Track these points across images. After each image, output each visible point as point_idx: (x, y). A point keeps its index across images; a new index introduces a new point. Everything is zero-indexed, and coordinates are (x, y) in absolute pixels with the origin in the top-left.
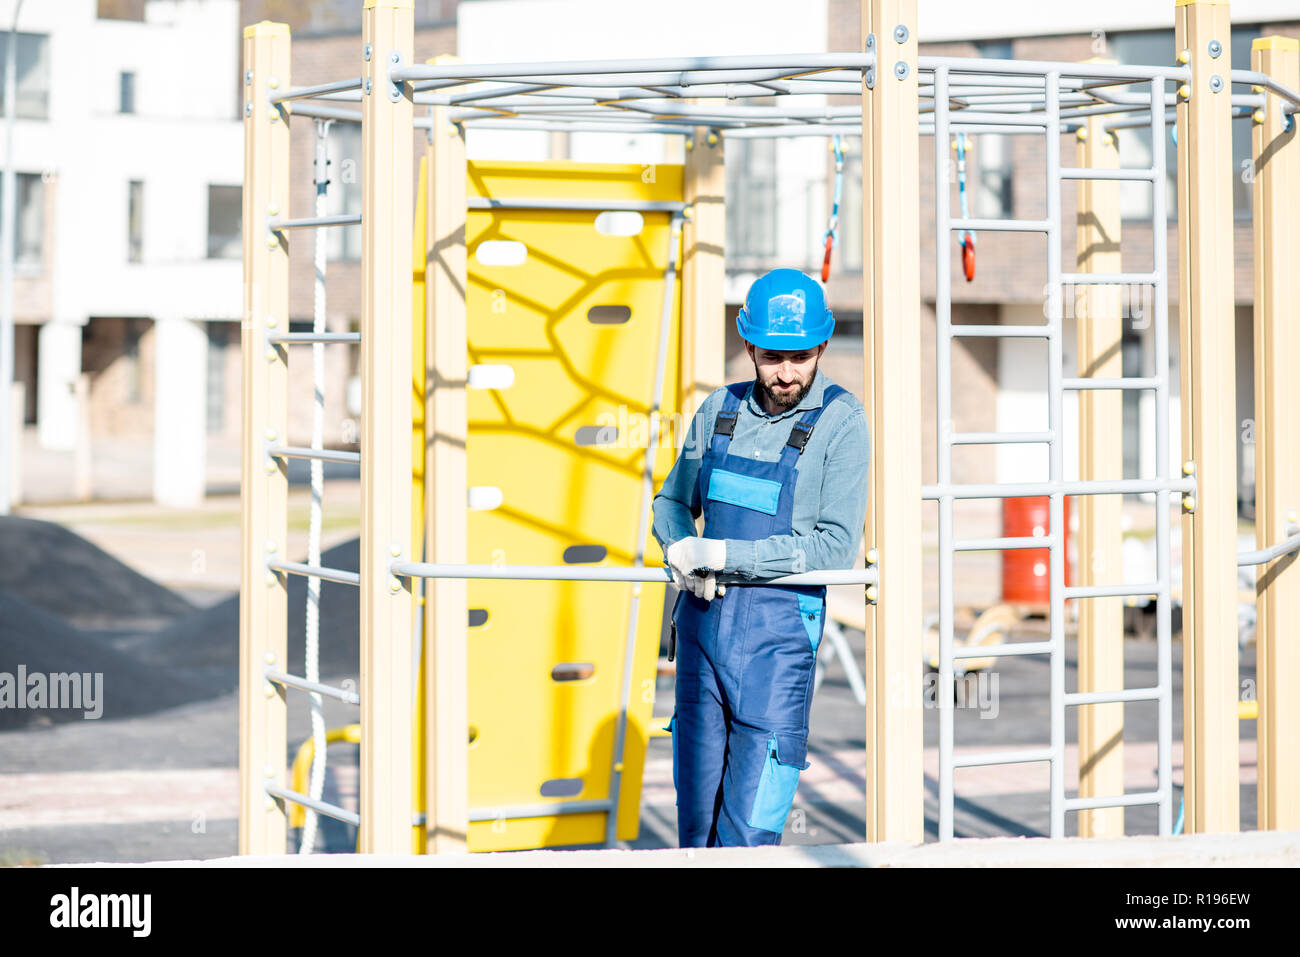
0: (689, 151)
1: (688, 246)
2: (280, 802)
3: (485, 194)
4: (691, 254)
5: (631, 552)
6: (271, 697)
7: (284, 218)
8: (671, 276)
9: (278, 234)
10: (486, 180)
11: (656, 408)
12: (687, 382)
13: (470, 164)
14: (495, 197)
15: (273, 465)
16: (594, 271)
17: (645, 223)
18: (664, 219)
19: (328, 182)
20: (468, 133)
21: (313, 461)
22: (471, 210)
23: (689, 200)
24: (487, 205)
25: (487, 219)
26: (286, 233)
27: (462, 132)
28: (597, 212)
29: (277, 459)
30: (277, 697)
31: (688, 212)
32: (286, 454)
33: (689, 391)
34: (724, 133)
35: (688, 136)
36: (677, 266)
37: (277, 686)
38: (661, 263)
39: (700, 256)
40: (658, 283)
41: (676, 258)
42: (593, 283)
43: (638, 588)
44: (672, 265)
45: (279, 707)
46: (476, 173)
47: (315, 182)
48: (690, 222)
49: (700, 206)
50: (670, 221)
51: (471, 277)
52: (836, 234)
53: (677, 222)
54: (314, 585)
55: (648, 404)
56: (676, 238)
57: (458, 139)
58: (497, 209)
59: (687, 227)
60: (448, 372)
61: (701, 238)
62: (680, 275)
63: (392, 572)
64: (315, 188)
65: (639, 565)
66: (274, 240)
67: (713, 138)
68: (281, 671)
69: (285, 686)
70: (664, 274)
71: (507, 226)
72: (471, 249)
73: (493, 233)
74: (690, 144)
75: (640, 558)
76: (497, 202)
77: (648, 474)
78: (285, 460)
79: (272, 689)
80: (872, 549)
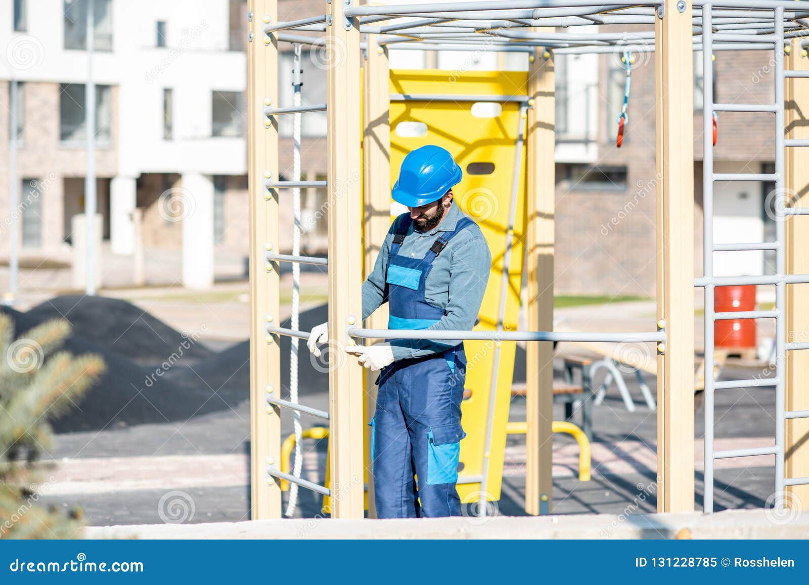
0: (532, 63)
1: (531, 124)
2: (277, 479)
3: (401, 91)
4: (533, 129)
5: (495, 319)
6: (271, 413)
7: (275, 108)
8: (520, 144)
9: (271, 117)
10: (402, 83)
11: (511, 228)
12: (530, 212)
13: (391, 72)
14: (407, 93)
15: (270, 266)
16: (470, 140)
17: (503, 110)
18: (516, 107)
19: (301, 84)
20: (390, 52)
21: (294, 263)
22: (392, 102)
23: (532, 95)
24: (403, 98)
25: (402, 108)
26: (276, 117)
27: (386, 51)
28: (472, 102)
29: (273, 263)
30: (275, 414)
31: (531, 102)
32: (278, 259)
33: (532, 218)
34: (554, 51)
35: (531, 53)
36: (524, 137)
37: (274, 406)
38: (513, 135)
39: (539, 131)
40: (511, 149)
41: (523, 131)
42: (470, 148)
43: (499, 343)
44: (521, 136)
45: (275, 420)
46: (395, 78)
47: (293, 84)
48: (532, 109)
49: (539, 98)
50: (519, 109)
51: (393, 145)
52: (626, 116)
53: (524, 109)
54: (295, 342)
55: (505, 225)
56: (524, 119)
57: (384, 55)
58: (409, 101)
59: (531, 112)
60: (378, 206)
61: (540, 118)
62: (526, 143)
63: (349, 334)
64: (293, 88)
65: (500, 328)
66: (269, 121)
67: (547, 54)
68: (276, 397)
69: (279, 406)
70: (515, 142)
71: (416, 112)
72: (393, 127)
73: (406, 117)
74: (532, 58)
75: (501, 323)
76: (409, 96)
77: (505, 271)
78: (278, 263)
79: (271, 409)
80: (662, 319)
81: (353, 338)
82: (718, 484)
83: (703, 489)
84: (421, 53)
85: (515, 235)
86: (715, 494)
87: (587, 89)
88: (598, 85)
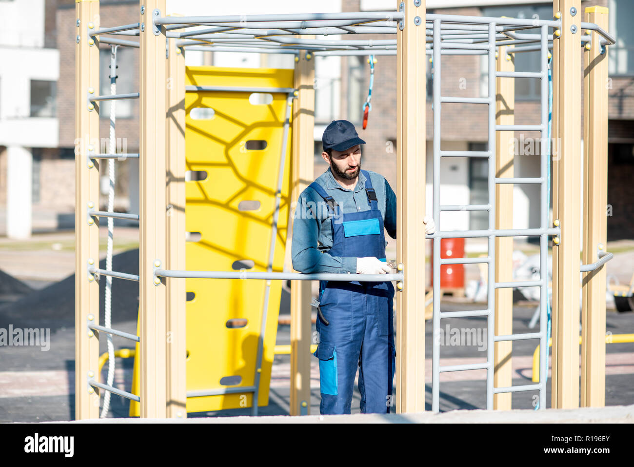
0: (297, 63)
1: (296, 111)
2: (96, 389)
3: (194, 84)
4: (297, 114)
5: (266, 264)
6: (91, 337)
7: (97, 95)
8: (287, 126)
9: (93, 103)
10: (195, 77)
11: (279, 192)
12: (295, 179)
13: (187, 68)
14: (199, 85)
15: (91, 220)
16: (249, 123)
17: (274, 99)
18: (284, 97)
19: (117, 77)
20: (186, 52)
21: (109, 218)
22: (187, 92)
23: (297, 88)
24: (196, 89)
25: (195, 96)
26: (97, 103)
27: (183, 52)
28: (251, 93)
29: (94, 218)
30: (95, 337)
31: (296, 93)
32: (98, 215)
33: (296, 184)
34: (315, 53)
35: (296, 55)
36: (290, 121)
37: (94, 331)
38: (282, 119)
39: (302, 116)
40: (281, 129)
41: (290, 116)
42: (248, 129)
43: (269, 282)
44: (287, 120)
45: (95, 342)
46: (190, 73)
47: (110, 77)
48: (297, 99)
49: (302, 91)
50: (287, 99)
51: (188, 126)
53: (290, 99)
54: (109, 279)
55: (275, 190)
56: (290, 106)
57: (181, 55)
58: (201, 92)
59: (296, 101)
60: (176, 174)
61: (302, 106)
62: (291, 125)
63: (156, 274)
64: (110, 80)
65: (270, 270)
66: (92, 106)
67: (309, 56)
68: (96, 324)
69: (98, 331)
70: (283, 125)
71: (206, 100)
72: (188, 112)
73: (198, 104)
74: (297, 59)
75: (270, 266)
76: (200, 88)
77: (274, 224)
78: (98, 218)
79: (91, 333)
80: (400, 264)
81: (158, 277)
82: (442, 395)
83: (432, 399)
84: (200, 53)
85: (283, 197)
86: (440, 403)
87: (332, 82)
88: (341, 79)
